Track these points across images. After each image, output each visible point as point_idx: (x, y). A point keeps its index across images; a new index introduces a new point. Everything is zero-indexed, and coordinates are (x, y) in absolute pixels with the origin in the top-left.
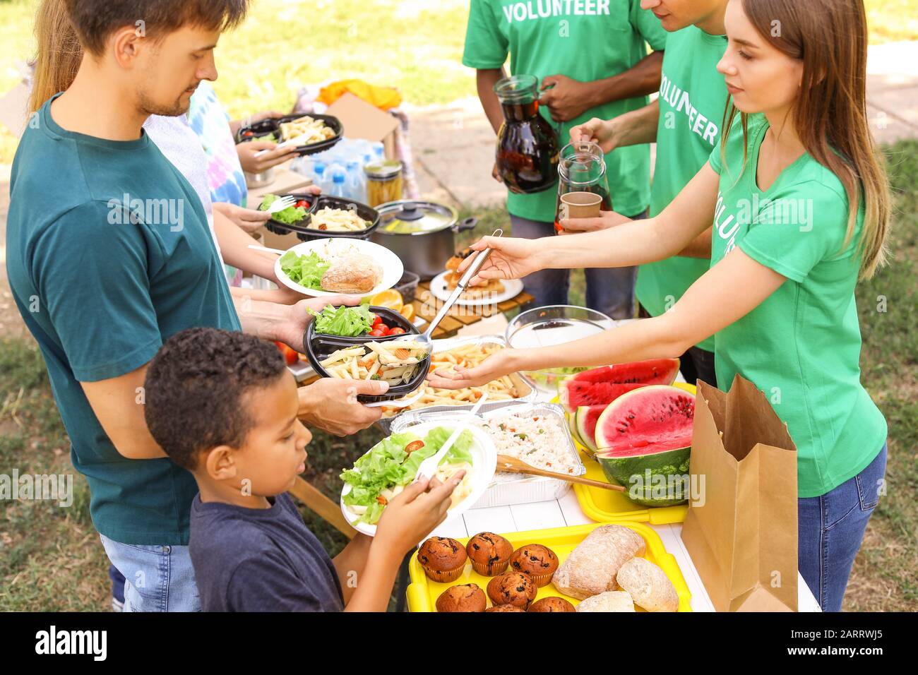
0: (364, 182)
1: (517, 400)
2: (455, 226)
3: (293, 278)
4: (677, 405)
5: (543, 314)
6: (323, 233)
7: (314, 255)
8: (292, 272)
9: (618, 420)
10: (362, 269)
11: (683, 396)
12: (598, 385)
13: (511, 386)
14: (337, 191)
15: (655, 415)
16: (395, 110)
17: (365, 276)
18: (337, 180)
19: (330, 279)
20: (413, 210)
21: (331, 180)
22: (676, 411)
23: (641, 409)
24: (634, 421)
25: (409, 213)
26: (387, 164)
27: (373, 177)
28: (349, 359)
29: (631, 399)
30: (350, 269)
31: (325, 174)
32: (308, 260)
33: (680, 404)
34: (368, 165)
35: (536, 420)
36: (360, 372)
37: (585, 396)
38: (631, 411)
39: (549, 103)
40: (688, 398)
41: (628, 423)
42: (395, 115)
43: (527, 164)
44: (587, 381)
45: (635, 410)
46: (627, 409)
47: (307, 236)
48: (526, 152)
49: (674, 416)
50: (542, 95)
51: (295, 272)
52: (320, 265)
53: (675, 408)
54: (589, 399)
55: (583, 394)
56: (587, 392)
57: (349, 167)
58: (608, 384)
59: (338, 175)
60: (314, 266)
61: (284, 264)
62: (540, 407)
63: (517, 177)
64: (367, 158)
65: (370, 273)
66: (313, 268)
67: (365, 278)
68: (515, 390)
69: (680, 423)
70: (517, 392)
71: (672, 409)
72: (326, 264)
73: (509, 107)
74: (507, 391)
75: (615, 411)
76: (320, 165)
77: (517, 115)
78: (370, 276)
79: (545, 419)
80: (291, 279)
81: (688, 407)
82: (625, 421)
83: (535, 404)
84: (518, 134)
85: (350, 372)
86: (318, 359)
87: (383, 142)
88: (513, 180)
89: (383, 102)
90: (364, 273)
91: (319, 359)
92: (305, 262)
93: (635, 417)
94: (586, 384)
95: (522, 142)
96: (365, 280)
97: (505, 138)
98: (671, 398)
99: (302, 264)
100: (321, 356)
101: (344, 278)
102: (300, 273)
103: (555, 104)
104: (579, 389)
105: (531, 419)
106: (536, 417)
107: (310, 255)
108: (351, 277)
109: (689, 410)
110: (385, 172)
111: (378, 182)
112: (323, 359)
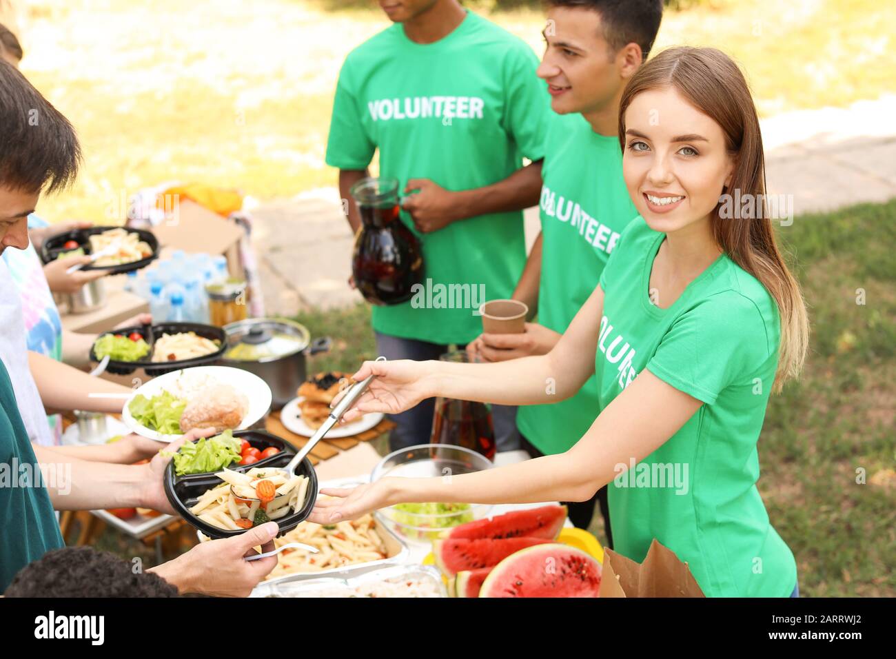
0: (205, 301)
1: (386, 561)
2: (306, 348)
3: (147, 424)
4: (570, 567)
5: (410, 455)
6: (173, 365)
7: (166, 394)
8: (145, 418)
9: (504, 588)
10: (224, 403)
11: (575, 556)
12: (477, 542)
13: (378, 542)
14: (175, 315)
15: (545, 580)
16: (237, 215)
17: (230, 410)
18: (176, 302)
19: (190, 420)
20: (260, 334)
21: (168, 301)
22: (569, 573)
23: (529, 574)
24: (522, 587)
25: (255, 336)
26: (230, 282)
27: (215, 297)
28: (224, 498)
29: (518, 561)
30: (211, 405)
31: (163, 294)
32: (160, 401)
33: (573, 565)
34: (210, 283)
35: (409, 585)
36: (239, 511)
37: (463, 555)
38: (518, 577)
39: (410, 210)
40: (581, 557)
41: (515, 591)
42: (238, 221)
43: (386, 274)
44: (465, 537)
45: (523, 575)
46: (514, 575)
47: (155, 370)
48: (384, 259)
49: (567, 579)
50: (404, 201)
51: (148, 417)
52: (175, 405)
53: (568, 570)
54: (468, 558)
55: (461, 553)
56: (465, 551)
57: (188, 286)
58: (488, 540)
59: (177, 296)
60: (169, 406)
61: (133, 410)
62: (413, 569)
63: (376, 288)
64: (208, 275)
65: (234, 406)
66: (167, 410)
67: (231, 412)
68: (382, 547)
69: (574, 587)
70: (385, 548)
71: (564, 571)
72: (181, 403)
73: (367, 212)
74: (373, 548)
75: (500, 577)
76: (156, 285)
77: (377, 221)
78: (236, 409)
79: (419, 583)
80: (145, 426)
81: (582, 568)
82: (511, 588)
83: (407, 567)
84: (377, 241)
85: (228, 513)
86: (185, 506)
87: (225, 254)
88: (372, 291)
89: (224, 205)
90: (228, 406)
91: (187, 506)
92: (157, 404)
93: (523, 582)
94: (464, 541)
95: (381, 250)
96: (230, 415)
97: (362, 245)
98: (562, 559)
99: (154, 407)
100: (190, 501)
101: (206, 416)
102: (154, 418)
103: (417, 214)
104: (456, 547)
105: (404, 584)
106: (408, 581)
107: (161, 395)
108: (213, 414)
109: (584, 572)
110: (227, 291)
111: (220, 303)
112: (193, 505)
